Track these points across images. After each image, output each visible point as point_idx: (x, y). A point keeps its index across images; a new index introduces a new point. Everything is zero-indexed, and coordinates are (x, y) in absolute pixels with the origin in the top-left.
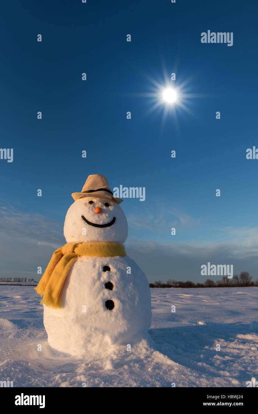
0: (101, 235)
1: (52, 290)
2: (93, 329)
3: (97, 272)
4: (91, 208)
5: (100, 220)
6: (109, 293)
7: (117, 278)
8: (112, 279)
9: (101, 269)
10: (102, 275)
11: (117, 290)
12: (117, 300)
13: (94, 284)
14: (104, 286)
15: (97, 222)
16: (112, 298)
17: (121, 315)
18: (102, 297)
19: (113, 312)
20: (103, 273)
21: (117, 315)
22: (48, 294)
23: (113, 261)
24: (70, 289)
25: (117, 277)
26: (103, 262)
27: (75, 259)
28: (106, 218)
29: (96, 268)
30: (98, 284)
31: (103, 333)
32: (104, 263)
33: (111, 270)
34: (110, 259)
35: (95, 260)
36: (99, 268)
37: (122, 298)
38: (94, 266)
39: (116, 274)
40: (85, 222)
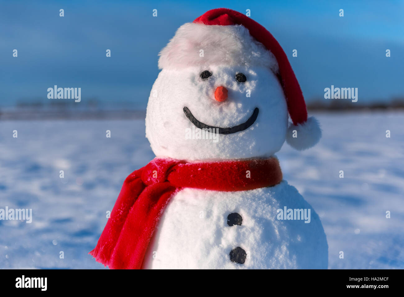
0: (224, 150)
3: (214, 227)
4: (204, 90)
5: (224, 118)
7: (255, 240)
8: (244, 243)
9: (222, 222)
10: (225, 235)
11: (254, 264)
13: (208, 253)
14: (227, 257)
15: (216, 122)
20: (226, 229)
23: (250, 201)
25: (254, 236)
26: (227, 206)
28: (237, 114)
29: (212, 220)
30: (215, 253)
32: (229, 206)
33: (244, 223)
34: (242, 196)
35: (211, 202)
36: (219, 219)
38: (209, 214)
39: (253, 230)
40: (190, 123)
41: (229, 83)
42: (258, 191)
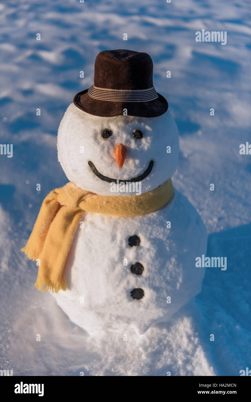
1: (49, 269)
2: (113, 318)
3: (118, 249)
4: (106, 149)
5: (123, 174)
6: (137, 281)
7: (151, 257)
9: (124, 244)
10: (127, 254)
11: (150, 275)
12: (149, 289)
13: (114, 268)
14: (128, 271)
16: (141, 286)
17: (154, 305)
18: (126, 287)
19: (143, 303)
20: (127, 250)
21: (148, 305)
22: (45, 277)
24: (76, 268)
25: (150, 255)
26: (128, 231)
27: (81, 216)
28: (135, 169)
29: (116, 243)
30: (119, 268)
31: (129, 321)
32: (130, 231)
33: (142, 244)
35: (115, 228)
36: (121, 242)
37: (157, 284)
38: (113, 238)
39: (149, 250)
41: (127, 141)
42: (153, 215)
